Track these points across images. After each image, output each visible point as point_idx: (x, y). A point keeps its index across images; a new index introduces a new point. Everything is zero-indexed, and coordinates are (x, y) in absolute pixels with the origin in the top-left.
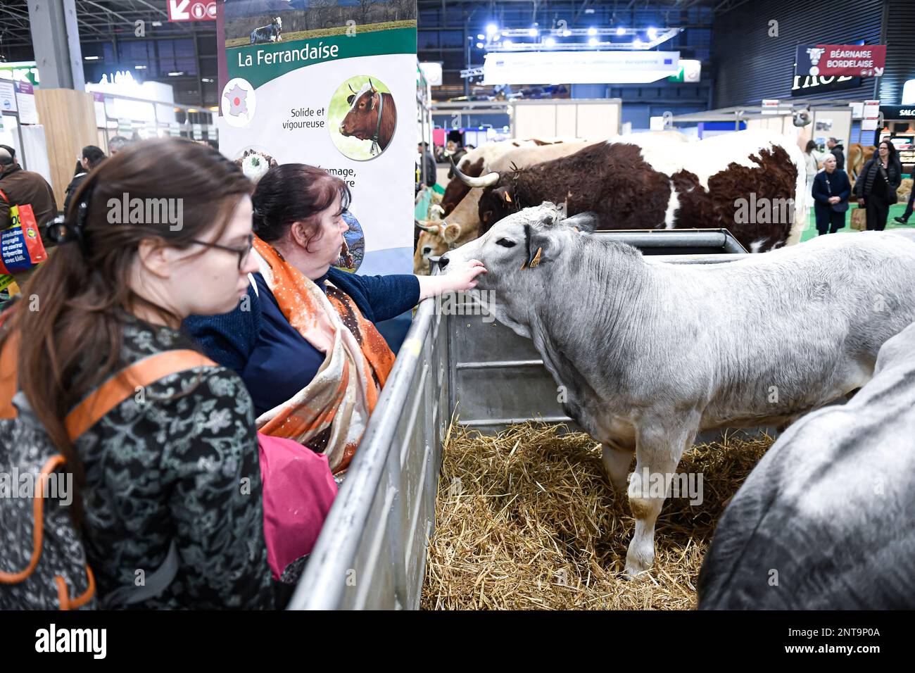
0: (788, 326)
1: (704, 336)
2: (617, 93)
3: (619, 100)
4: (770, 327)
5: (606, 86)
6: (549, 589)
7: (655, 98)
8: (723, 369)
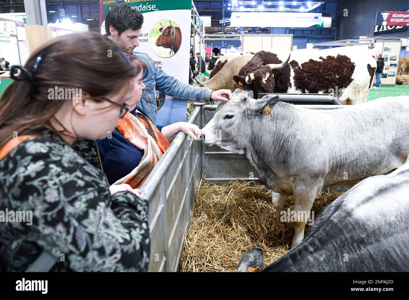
0: (364, 138)
1: (324, 143)
2: (292, 32)
3: (292, 35)
4: (356, 138)
5: (287, 28)
6: (241, 255)
7: (309, 35)
8: (333, 158)
